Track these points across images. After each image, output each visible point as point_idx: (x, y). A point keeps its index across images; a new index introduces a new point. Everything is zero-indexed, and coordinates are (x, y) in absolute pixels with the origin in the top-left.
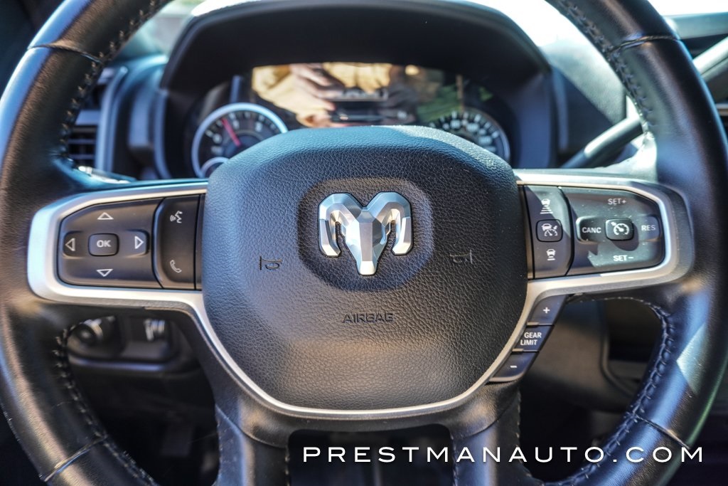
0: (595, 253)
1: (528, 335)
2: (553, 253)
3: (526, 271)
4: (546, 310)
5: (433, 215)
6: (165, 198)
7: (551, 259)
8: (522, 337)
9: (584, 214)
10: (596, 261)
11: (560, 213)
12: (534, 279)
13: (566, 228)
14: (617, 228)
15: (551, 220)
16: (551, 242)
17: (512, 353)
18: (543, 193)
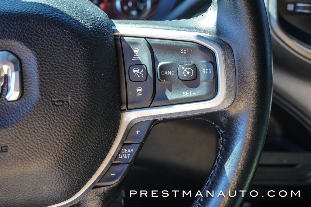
0: (171, 90)
1: (124, 150)
2: (141, 90)
3: (121, 104)
4: (138, 132)
5: (39, 68)
7: (139, 95)
8: (119, 152)
9: (163, 61)
10: (171, 96)
11: (145, 59)
12: (128, 110)
13: (150, 72)
14: (185, 71)
15: (139, 64)
16: (138, 82)
17: (112, 164)
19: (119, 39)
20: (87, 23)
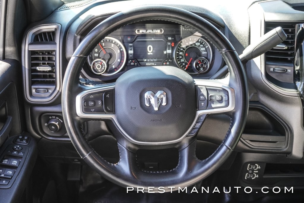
0: (213, 104)
1: (197, 124)
2: (203, 104)
3: (197, 108)
4: (202, 118)
5: (172, 96)
6: (105, 91)
7: (203, 105)
8: (195, 125)
9: (211, 94)
10: (213, 106)
11: (205, 93)
12: (199, 110)
13: (206, 98)
14: (218, 98)
15: (203, 95)
16: (203, 101)
17: (193, 129)
18: (201, 88)
19: (196, 86)
20: (187, 81)
